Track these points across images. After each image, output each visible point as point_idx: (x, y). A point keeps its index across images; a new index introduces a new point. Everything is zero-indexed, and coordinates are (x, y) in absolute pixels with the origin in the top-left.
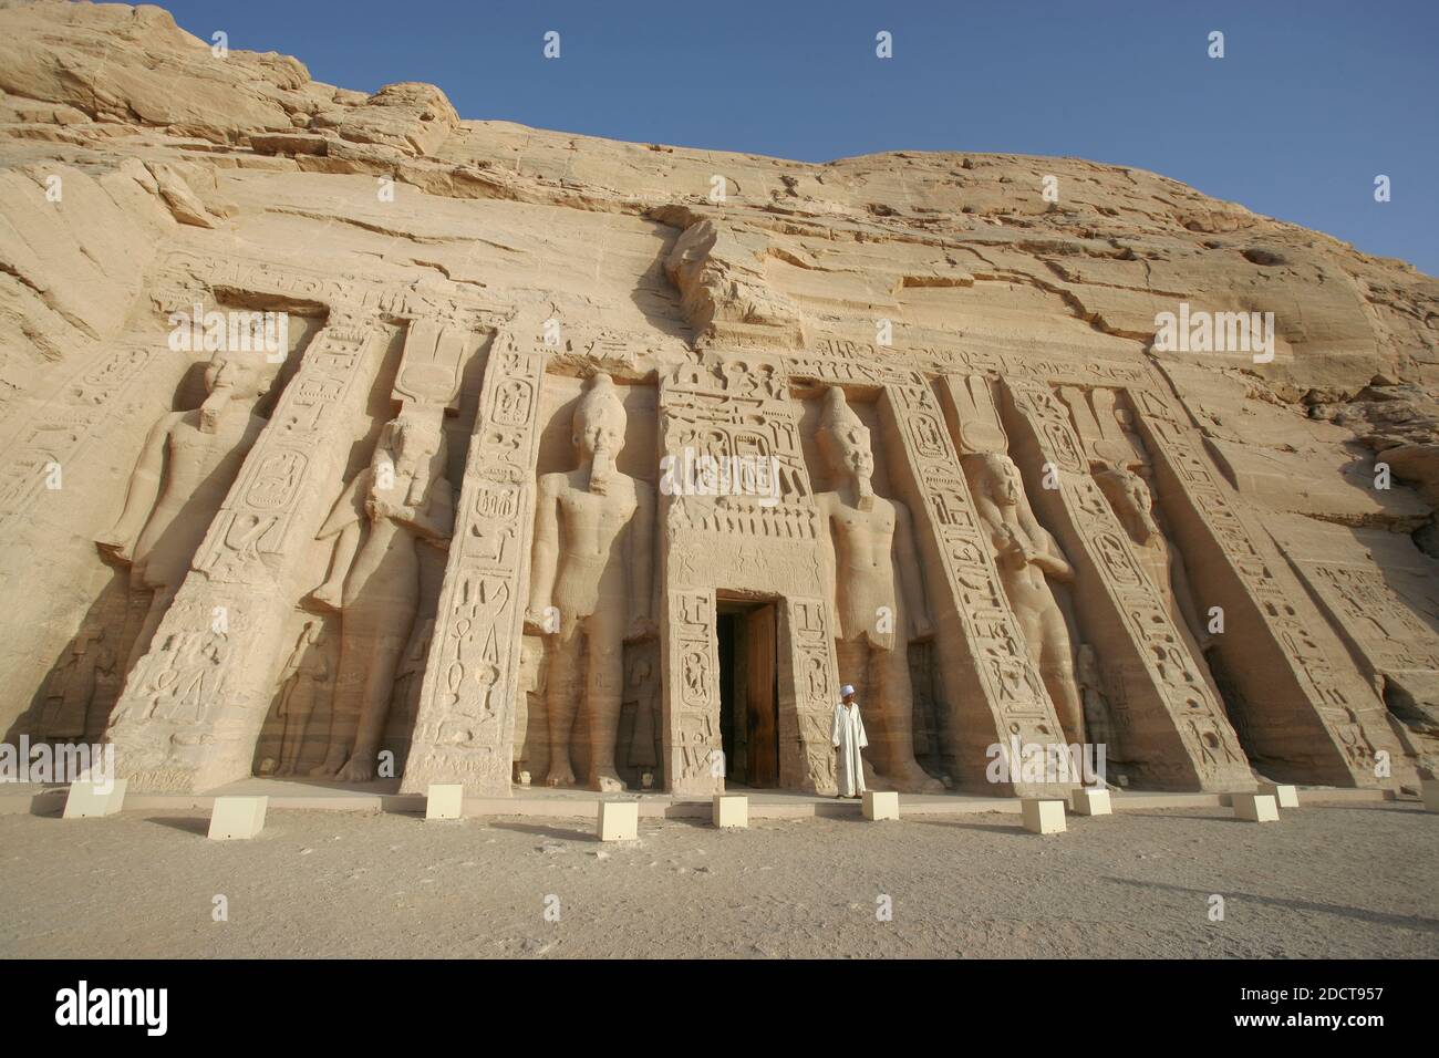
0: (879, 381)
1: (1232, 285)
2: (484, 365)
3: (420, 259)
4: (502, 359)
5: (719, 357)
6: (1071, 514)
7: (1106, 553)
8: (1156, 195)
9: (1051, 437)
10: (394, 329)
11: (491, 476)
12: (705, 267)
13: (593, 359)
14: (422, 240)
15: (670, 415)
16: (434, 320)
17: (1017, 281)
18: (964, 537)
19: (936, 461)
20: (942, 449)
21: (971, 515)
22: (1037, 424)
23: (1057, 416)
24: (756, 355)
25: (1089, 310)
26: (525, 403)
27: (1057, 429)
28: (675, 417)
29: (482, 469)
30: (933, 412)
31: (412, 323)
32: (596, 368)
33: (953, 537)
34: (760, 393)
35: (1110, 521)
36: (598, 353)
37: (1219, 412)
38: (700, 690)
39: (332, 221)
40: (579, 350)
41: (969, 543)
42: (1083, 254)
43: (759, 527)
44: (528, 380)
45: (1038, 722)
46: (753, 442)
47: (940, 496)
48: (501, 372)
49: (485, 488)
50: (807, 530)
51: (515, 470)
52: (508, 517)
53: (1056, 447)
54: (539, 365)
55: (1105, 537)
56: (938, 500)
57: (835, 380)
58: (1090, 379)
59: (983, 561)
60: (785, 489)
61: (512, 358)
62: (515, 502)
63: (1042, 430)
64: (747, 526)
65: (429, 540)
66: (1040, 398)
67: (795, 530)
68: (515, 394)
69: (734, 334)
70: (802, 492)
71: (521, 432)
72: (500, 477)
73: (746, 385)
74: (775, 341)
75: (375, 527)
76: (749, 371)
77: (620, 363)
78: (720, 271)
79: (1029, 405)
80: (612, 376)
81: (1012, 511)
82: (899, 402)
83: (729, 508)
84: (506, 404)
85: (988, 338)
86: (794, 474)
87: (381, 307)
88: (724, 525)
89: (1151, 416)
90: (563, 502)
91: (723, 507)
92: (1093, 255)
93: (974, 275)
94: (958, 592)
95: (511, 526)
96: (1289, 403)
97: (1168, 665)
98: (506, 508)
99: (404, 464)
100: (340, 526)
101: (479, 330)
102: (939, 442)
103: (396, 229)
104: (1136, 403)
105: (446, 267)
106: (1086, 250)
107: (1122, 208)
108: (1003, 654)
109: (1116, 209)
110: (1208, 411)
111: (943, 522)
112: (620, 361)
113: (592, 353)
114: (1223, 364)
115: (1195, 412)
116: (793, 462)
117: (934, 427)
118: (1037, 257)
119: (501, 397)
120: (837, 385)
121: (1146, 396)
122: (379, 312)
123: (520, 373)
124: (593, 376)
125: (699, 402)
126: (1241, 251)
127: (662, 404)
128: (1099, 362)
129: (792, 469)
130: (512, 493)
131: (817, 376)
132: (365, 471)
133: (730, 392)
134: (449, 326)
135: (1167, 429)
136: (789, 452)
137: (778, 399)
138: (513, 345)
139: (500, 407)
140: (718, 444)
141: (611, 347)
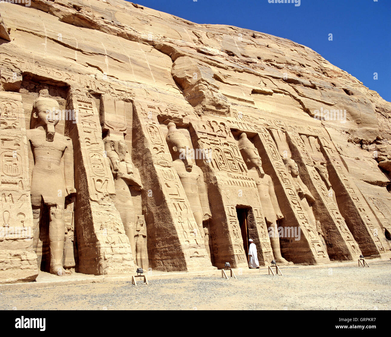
0: (256, 131)
1: (343, 103)
3: (90, 63)
7: (322, 193)
8: (314, 60)
9: (303, 153)
11: (161, 164)
12: (201, 83)
14: (86, 53)
15: (202, 141)
17: (285, 94)
18: (289, 188)
20: (278, 157)
21: (289, 180)
22: (299, 149)
23: (303, 146)
24: (219, 119)
25: (306, 107)
26: (158, 134)
27: (304, 151)
28: (204, 143)
29: (159, 161)
30: (273, 144)
33: (287, 187)
34: (224, 134)
35: (321, 182)
37: (342, 146)
38: (237, 237)
39: (46, 39)
40: (164, 113)
41: (291, 189)
42: (302, 85)
43: (241, 184)
44: (154, 124)
45: (318, 244)
46: (228, 153)
47: (281, 173)
48: (145, 121)
50: (253, 185)
51: (167, 162)
52: (174, 180)
53: (305, 157)
54: (155, 119)
55: (321, 188)
56: (281, 175)
57: (243, 130)
58: (308, 133)
59: (296, 195)
60: (242, 171)
61: (145, 115)
63: (301, 151)
64: (238, 184)
66: (298, 139)
67: (250, 185)
68: (153, 130)
69: (211, 110)
70: (246, 172)
71: (163, 147)
72: (164, 165)
73: (219, 131)
74: (223, 114)
76: (218, 125)
77: (179, 119)
78: (206, 85)
79: (295, 141)
80: (175, 123)
82: (263, 139)
83: (232, 178)
84: (153, 135)
85: (279, 115)
86: (242, 165)
87: (88, 87)
88: (233, 183)
89: (326, 146)
91: (230, 177)
92: (305, 86)
93: (273, 90)
94: (292, 205)
95: (177, 183)
96: (356, 143)
97: (342, 227)
98: (172, 177)
101: (126, 101)
102: (277, 155)
103: (75, 47)
104: (322, 142)
105: (100, 68)
106: (303, 84)
107: (307, 65)
108: (306, 224)
109: (305, 65)
110: (339, 146)
111: (284, 183)
114: (341, 129)
115: (336, 146)
116: (241, 160)
117: (274, 149)
118: (289, 85)
119: (149, 132)
120: (244, 132)
121: (323, 139)
122: (87, 89)
123: (151, 122)
125: (209, 137)
126: (343, 89)
128: (311, 127)
129: (241, 163)
130: (171, 171)
131: (238, 128)
133: (216, 133)
134: (116, 98)
135: (330, 151)
136: (239, 157)
137: (230, 137)
138: (143, 109)
139: (151, 137)
140: (219, 154)
141: (173, 112)
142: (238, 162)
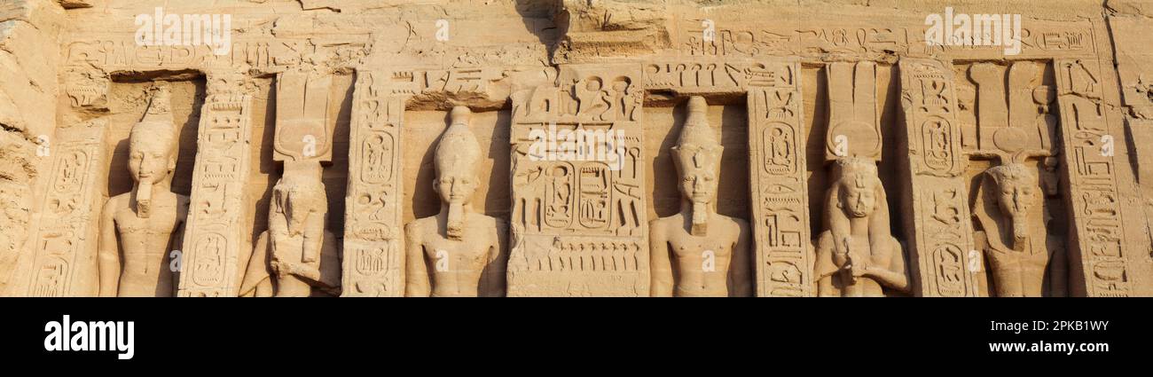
0: (744, 84)
2: (349, 118)
4: (365, 110)
5: (575, 73)
6: (918, 226)
7: (941, 267)
9: (927, 136)
10: (266, 84)
11: (365, 236)
13: (450, 94)
15: (519, 152)
16: (297, 69)
18: (787, 259)
19: (780, 180)
20: (793, 163)
21: (803, 234)
22: (914, 120)
23: (945, 107)
26: (387, 155)
27: (939, 125)
28: (523, 154)
29: (358, 230)
30: (793, 121)
31: (278, 77)
32: (454, 102)
33: (774, 259)
34: (612, 115)
35: (961, 231)
36: (453, 87)
40: (436, 86)
41: (791, 264)
43: (588, 262)
44: (388, 129)
46: (597, 174)
47: (775, 217)
48: (365, 126)
49: (361, 247)
50: (631, 262)
51: (383, 228)
52: (381, 273)
53: (928, 147)
54: (398, 109)
55: (948, 250)
56: (771, 221)
57: (695, 90)
59: (801, 282)
60: (623, 222)
61: (373, 105)
62: (384, 259)
63: (918, 129)
64: (577, 263)
65: (322, 289)
66: (934, 86)
67: (620, 263)
68: (377, 147)
69: (592, 44)
70: (637, 224)
71: (387, 189)
72: (372, 236)
73: (599, 106)
74: (637, 45)
75: (280, 282)
76: (604, 88)
77: (475, 96)
79: (917, 97)
80: (469, 107)
81: (862, 224)
82: (758, 110)
83: (562, 248)
84: (372, 160)
86: (632, 204)
87: (248, 61)
88: (556, 264)
89: (1073, 93)
90: (427, 249)
91: (557, 247)
95: (383, 280)
98: (378, 265)
99: (295, 226)
100: (254, 285)
101: (340, 72)
102: (791, 157)
104: (1060, 78)
110: (1146, 82)
111: (771, 245)
112: (476, 94)
113: (448, 88)
116: (634, 191)
117: (791, 143)
119: (366, 153)
120: (696, 94)
121: (1075, 67)
122: (247, 68)
123: (380, 124)
124: (452, 109)
127: (512, 141)
129: (631, 199)
130: (382, 250)
131: (677, 87)
132: (265, 234)
133: (583, 117)
134: (312, 75)
135: (1086, 108)
136: (632, 182)
137: (631, 119)
138: (373, 89)
139: (366, 164)
140: (561, 180)
141: (466, 75)
142: (617, 196)
